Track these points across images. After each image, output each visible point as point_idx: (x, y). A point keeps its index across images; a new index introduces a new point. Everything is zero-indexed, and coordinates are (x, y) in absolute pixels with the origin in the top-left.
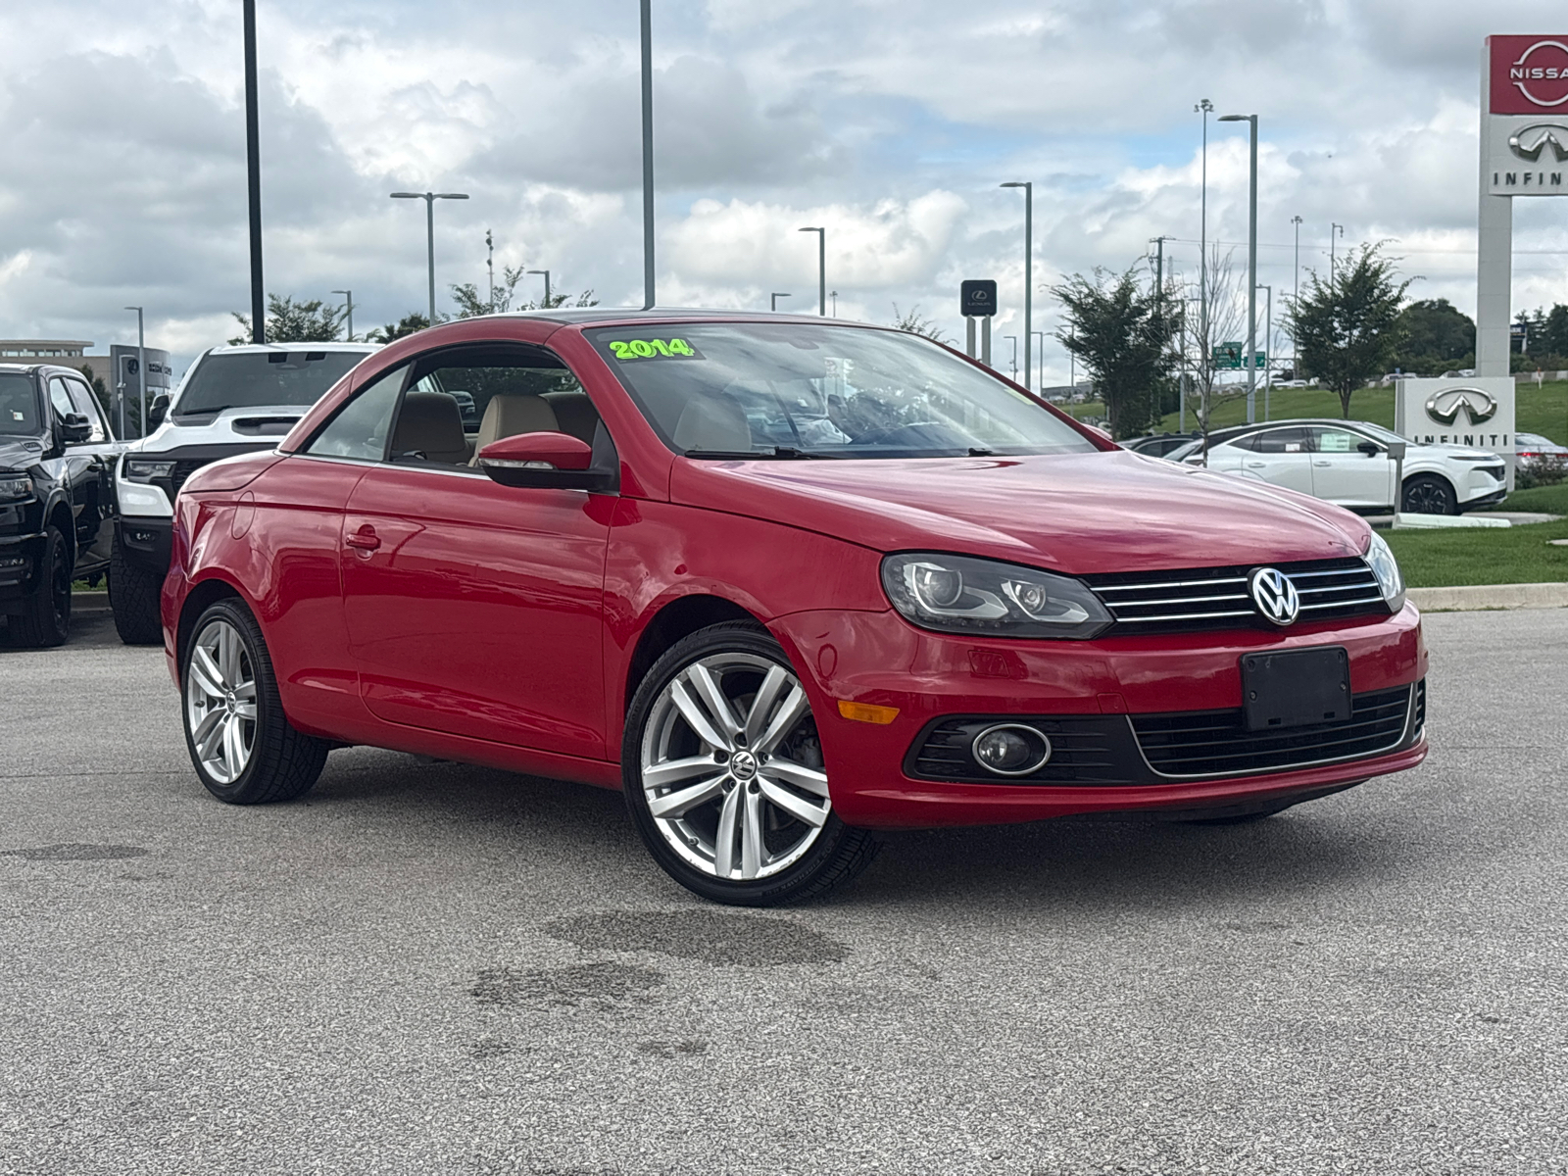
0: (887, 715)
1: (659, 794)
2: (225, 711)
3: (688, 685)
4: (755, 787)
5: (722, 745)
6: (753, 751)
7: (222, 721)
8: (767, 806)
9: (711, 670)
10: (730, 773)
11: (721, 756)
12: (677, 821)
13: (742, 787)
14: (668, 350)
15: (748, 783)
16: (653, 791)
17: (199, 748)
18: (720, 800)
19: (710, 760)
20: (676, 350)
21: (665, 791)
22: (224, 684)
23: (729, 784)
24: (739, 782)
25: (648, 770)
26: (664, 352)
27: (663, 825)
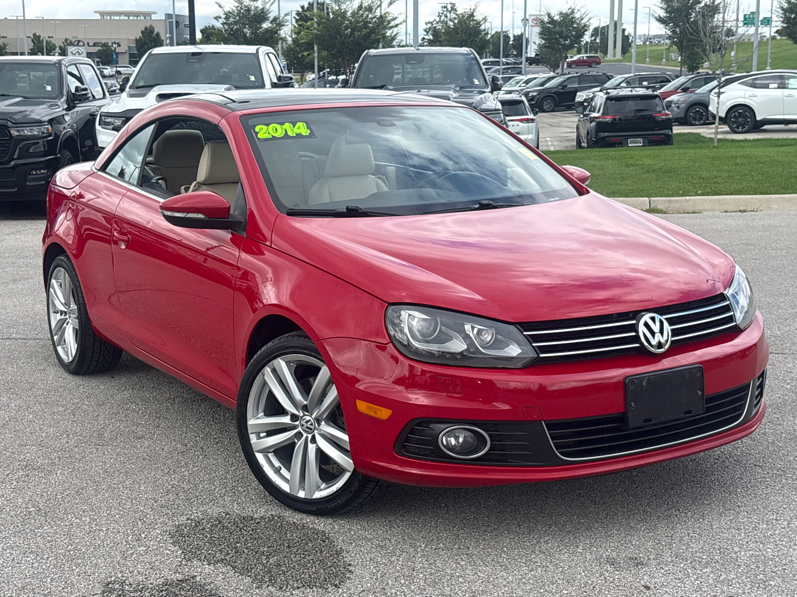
0: (384, 414)
1: (259, 438)
2: (67, 319)
3: (274, 371)
4: (314, 440)
5: (296, 412)
6: (313, 416)
7: (65, 325)
8: (321, 454)
9: (288, 363)
10: (300, 429)
11: (294, 417)
12: (270, 455)
13: (307, 438)
14: (293, 131)
15: (310, 436)
16: (254, 435)
17: (56, 338)
18: (293, 445)
19: (286, 420)
20: (298, 131)
21: (262, 435)
22: (65, 303)
23: (299, 435)
24: (305, 435)
25: (251, 422)
26: (290, 133)
27: (260, 457)
